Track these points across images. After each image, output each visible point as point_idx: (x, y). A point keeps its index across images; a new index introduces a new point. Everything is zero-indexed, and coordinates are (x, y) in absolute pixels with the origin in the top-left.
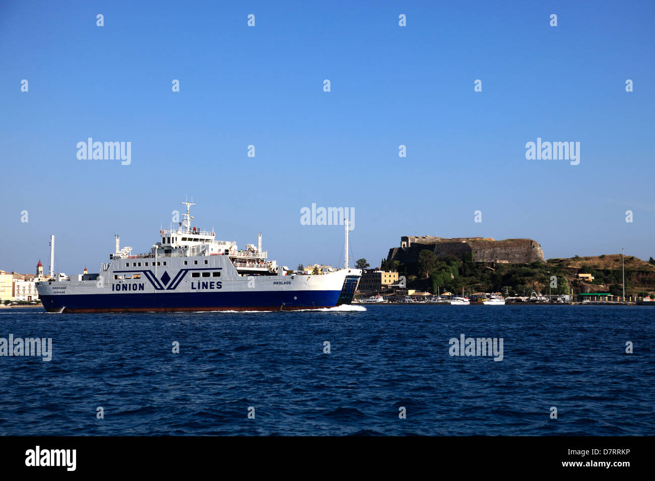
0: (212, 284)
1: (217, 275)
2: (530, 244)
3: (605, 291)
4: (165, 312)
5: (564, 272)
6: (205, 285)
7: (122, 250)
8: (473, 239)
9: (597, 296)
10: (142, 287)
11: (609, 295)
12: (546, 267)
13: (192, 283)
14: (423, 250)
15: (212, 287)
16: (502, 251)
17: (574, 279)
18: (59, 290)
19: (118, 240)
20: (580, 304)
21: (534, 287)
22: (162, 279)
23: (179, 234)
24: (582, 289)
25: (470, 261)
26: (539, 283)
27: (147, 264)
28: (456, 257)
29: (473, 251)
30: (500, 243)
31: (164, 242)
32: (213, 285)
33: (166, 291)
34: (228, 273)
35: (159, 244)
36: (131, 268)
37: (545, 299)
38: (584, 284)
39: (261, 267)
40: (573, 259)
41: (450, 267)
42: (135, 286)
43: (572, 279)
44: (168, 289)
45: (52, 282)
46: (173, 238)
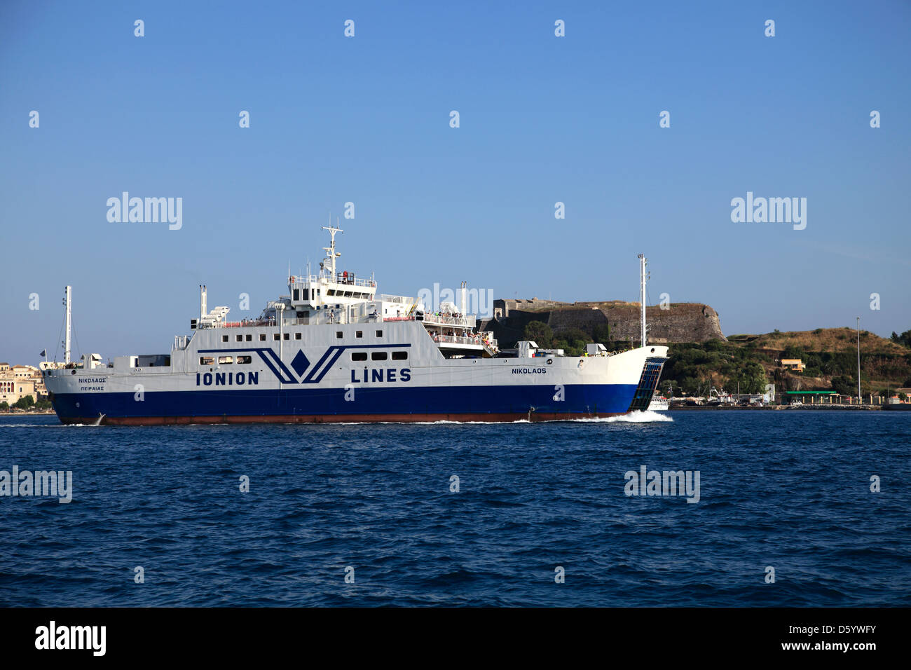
0: (392, 373)
1: (401, 356)
2: (701, 312)
3: (825, 387)
4: (300, 423)
5: (758, 358)
6: (378, 375)
7: (212, 312)
8: (610, 304)
9: (814, 395)
10: (254, 378)
11: (833, 393)
12: (727, 348)
13: (353, 372)
14: (531, 322)
15: (392, 378)
16: (657, 324)
17: (775, 368)
18: (92, 385)
19: (204, 295)
20: (787, 409)
21: (713, 382)
22: (293, 364)
23: (323, 284)
24: (787, 384)
25: (606, 339)
26: (719, 374)
27: (263, 338)
28: (583, 333)
29: (610, 323)
30: (654, 310)
31: (296, 298)
32: (394, 375)
33: (301, 386)
34: (423, 353)
35: (288, 302)
36: (233, 343)
37: (733, 400)
38: (791, 376)
39: (473, 342)
40: (772, 335)
41: (575, 349)
42: (240, 377)
43: (772, 368)
44: (305, 382)
45: (78, 371)
46: (313, 290)
